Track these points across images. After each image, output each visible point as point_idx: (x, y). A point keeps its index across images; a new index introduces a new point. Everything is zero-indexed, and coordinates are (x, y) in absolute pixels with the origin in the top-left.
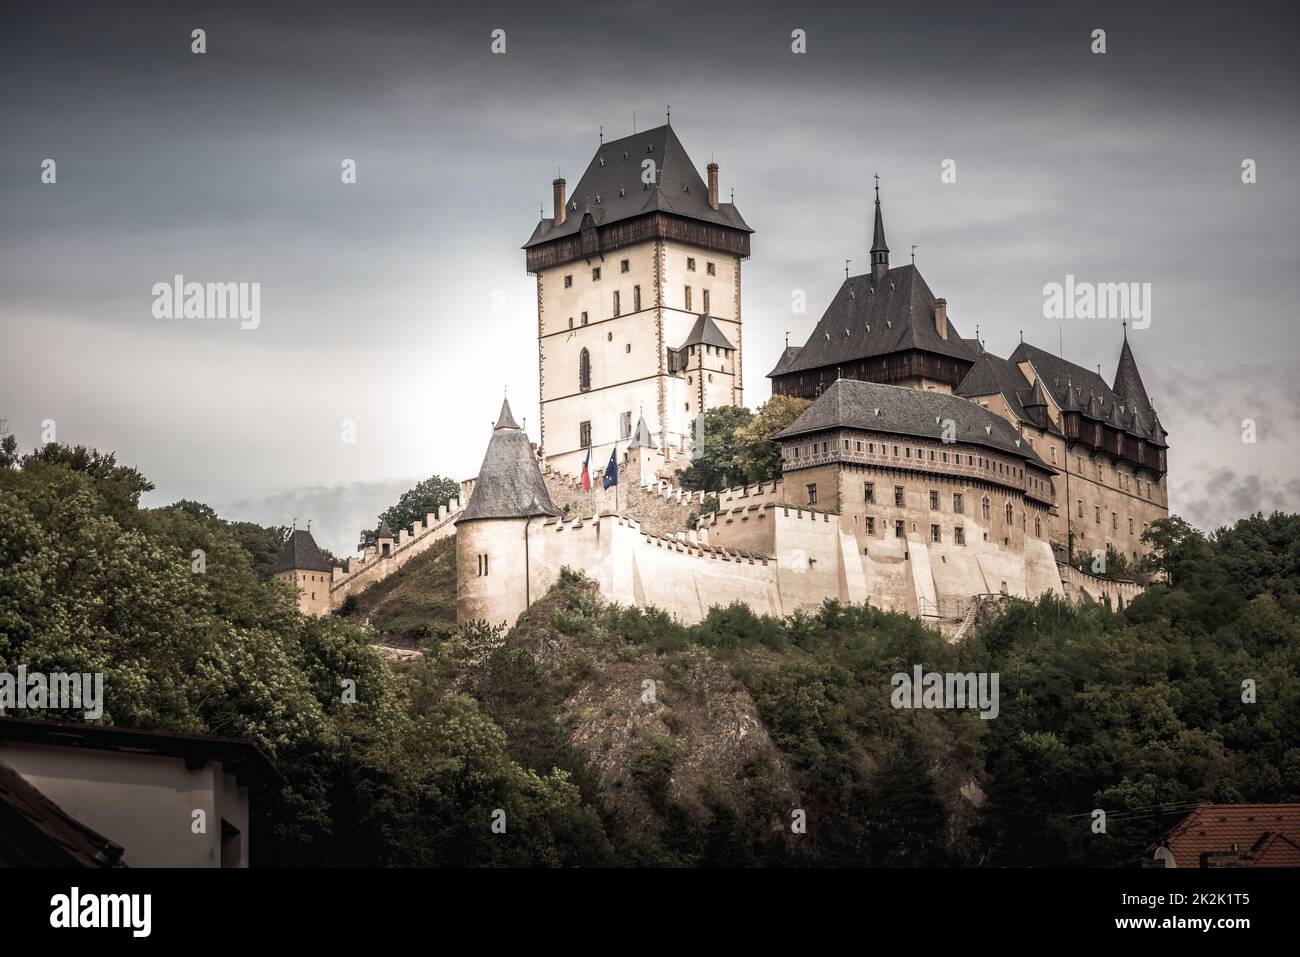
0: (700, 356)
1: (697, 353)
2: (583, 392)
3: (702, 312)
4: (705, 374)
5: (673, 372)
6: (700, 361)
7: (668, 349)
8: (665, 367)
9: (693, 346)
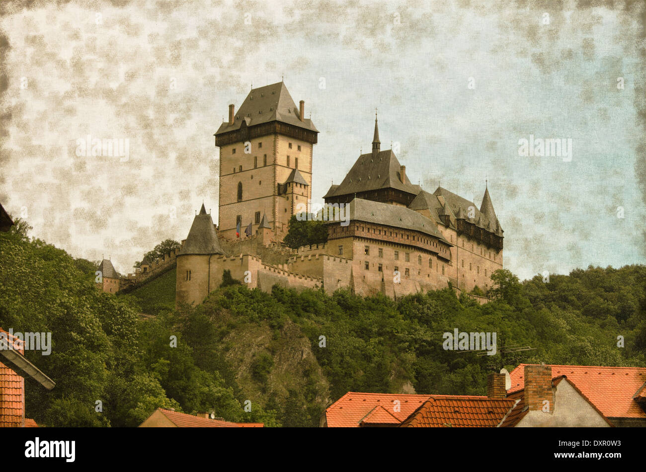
0: (293, 187)
1: (291, 186)
2: (238, 202)
3: (294, 168)
4: (295, 196)
5: (279, 194)
6: (292, 190)
7: (278, 184)
8: (277, 192)
9: (289, 183)
